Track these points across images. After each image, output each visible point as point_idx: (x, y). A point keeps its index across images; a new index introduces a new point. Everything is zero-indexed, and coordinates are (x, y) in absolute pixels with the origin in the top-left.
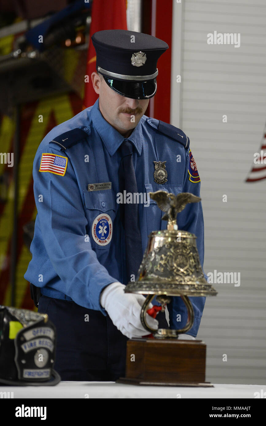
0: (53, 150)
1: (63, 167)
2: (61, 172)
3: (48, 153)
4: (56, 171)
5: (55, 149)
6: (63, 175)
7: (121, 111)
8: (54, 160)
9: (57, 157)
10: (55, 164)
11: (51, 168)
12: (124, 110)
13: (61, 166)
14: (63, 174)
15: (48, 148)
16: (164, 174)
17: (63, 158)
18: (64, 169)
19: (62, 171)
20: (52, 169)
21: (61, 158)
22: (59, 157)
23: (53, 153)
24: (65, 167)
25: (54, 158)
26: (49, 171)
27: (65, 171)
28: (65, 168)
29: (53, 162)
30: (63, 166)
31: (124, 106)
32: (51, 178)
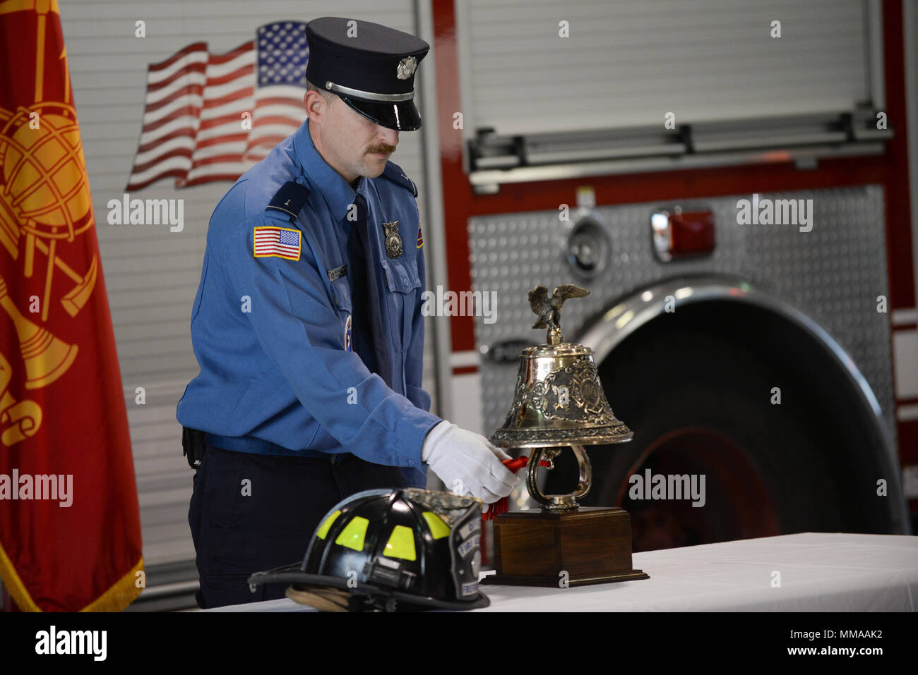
0: (275, 221)
1: (295, 247)
2: (295, 255)
3: (265, 226)
4: (285, 253)
5: (279, 219)
6: (297, 260)
7: (370, 150)
8: (279, 237)
9: (283, 231)
10: (283, 243)
11: (277, 250)
12: (375, 149)
13: (292, 244)
14: (297, 257)
15: (264, 217)
16: (398, 241)
17: (293, 232)
18: (298, 249)
19: (295, 253)
20: (279, 252)
21: (290, 232)
22: (287, 231)
23: (275, 226)
24: (298, 245)
25: (279, 233)
26: (276, 255)
27: (299, 252)
28: (299, 247)
29: (279, 241)
30: (295, 245)
31: (375, 142)
32: (278, 266)
